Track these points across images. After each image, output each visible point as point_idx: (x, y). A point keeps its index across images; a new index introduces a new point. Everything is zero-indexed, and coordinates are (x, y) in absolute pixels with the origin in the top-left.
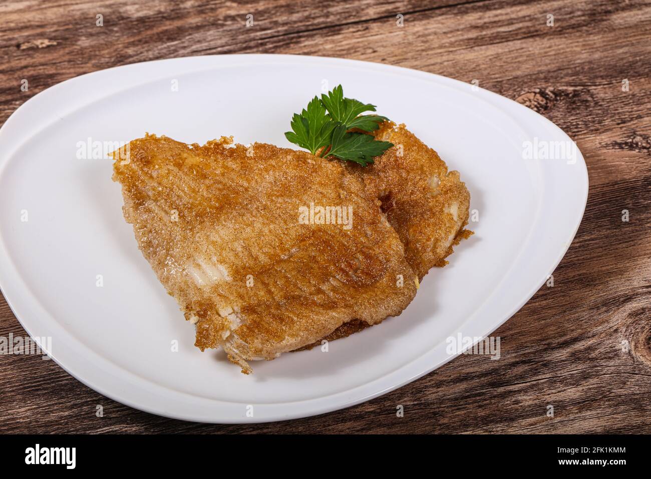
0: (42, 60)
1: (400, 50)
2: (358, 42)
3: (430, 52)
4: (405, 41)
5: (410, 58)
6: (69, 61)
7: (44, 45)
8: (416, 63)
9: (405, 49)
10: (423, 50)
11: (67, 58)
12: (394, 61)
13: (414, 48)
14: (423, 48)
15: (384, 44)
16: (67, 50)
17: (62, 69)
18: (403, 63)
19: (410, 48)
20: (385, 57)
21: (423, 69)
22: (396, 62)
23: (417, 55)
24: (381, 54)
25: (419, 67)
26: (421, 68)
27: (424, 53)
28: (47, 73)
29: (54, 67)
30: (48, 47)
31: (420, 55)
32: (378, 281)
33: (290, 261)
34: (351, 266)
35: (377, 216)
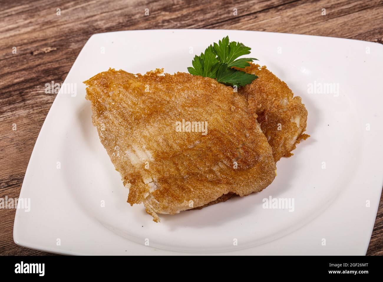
0: (49, 60)
6: (67, 58)
7: (48, 51)
11: (65, 56)
16: (64, 52)
17: (63, 63)
28: (53, 66)
29: (58, 63)
30: (51, 51)
32: (251, 168)
33: (194, 150)
34: (234, 155)
35: (254, 124)
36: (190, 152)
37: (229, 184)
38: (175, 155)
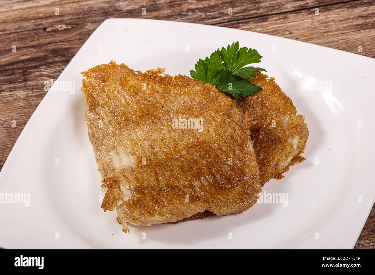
1: (309, 32)
2: (280, 27)
3: (330, 34)
4: (313, 26)
5: (316, 37)
8: (320, 41)
9: (312, 32)
10: (324, 32)
12: (304, 40)
13: (318, 31)
14: (325, 31)
15: (298, 28)
16: (78, 32)
18: (311, 41)
19: (316, 31)
20: (298, 37)
21: (324, 45)
22: (306, 40)
23: (320, 35)
24: (295, 35)
25: (322, 44)
26: (323, 44)
27: (325, 34)
29: (69, 43)
31: (322, 35)
32: (233, 188)
33: (179, 160)
34: (218, 171)
35: (245, 141)
36: (174, 163)
37: (207, 202)
38: (158, 164)
